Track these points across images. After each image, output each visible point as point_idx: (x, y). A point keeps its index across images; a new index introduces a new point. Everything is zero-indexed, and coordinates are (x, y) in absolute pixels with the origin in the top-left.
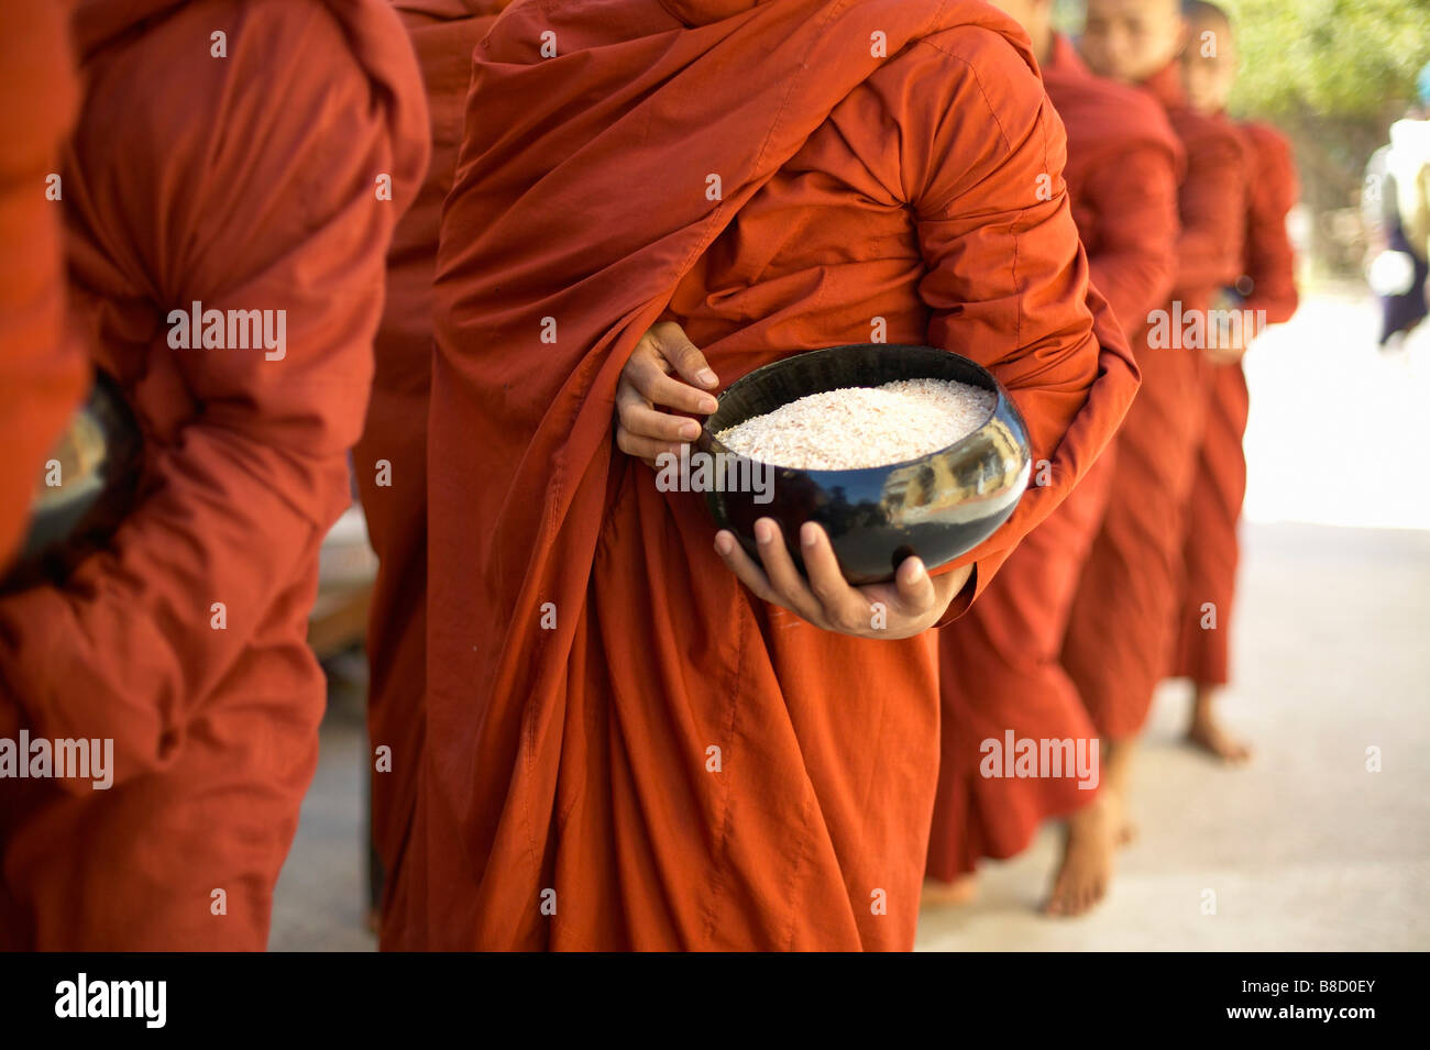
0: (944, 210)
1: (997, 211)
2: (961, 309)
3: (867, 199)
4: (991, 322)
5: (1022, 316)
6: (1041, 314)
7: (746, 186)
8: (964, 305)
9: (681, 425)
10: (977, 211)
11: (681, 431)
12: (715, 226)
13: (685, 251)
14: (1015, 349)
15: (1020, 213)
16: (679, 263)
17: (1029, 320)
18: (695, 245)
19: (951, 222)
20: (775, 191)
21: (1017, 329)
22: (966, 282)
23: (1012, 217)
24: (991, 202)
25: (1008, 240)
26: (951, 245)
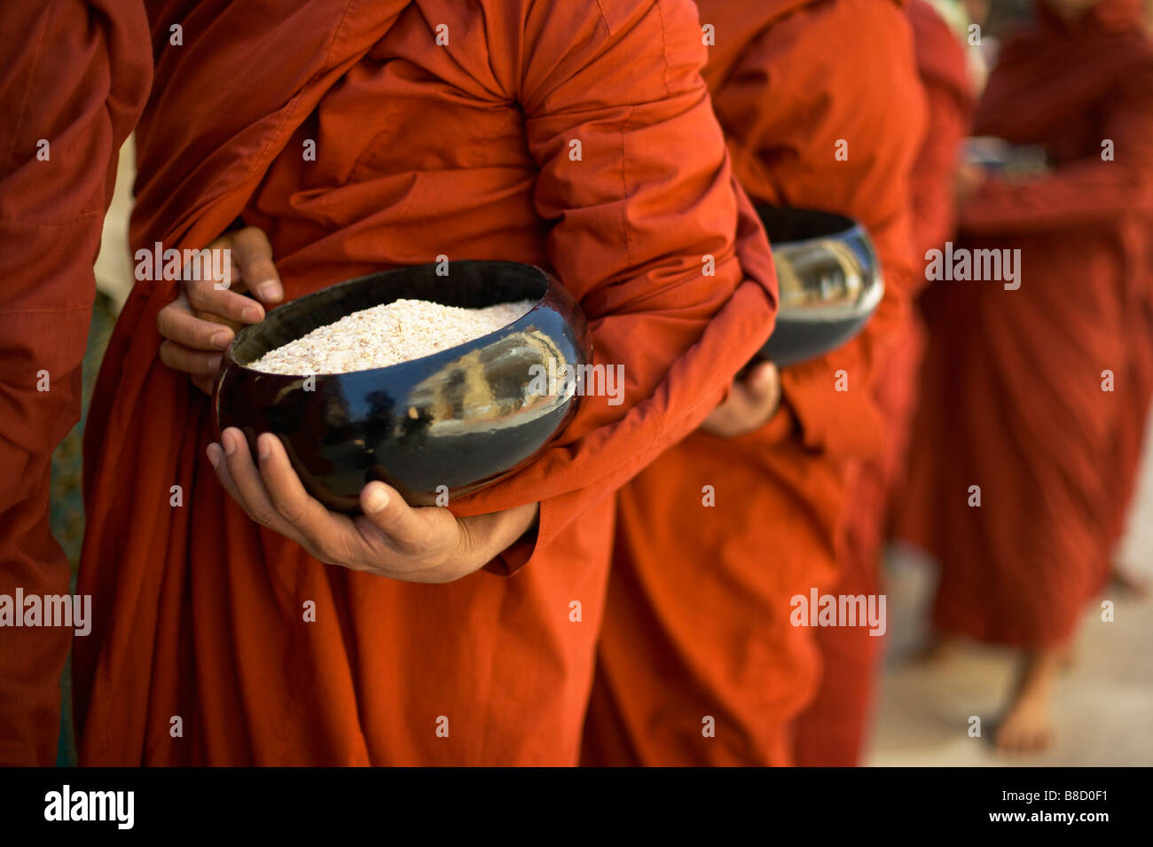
0: (542, 105)
1: (601, 105)
2: (562, 218)
3: (458, 91)
4: (598, 232)
5: (627, 224)
6: (651, 224)
7: (322, 74)
8: (568, 212)
9: (213, 333)
10: (577, 106)
11: (213, 339)
12: (289, 118)
13: (258, 145)
14: (624, 265)
15: (631, 109)
16: (250, 157)
17: (636, 230)
18: (267, 138)
19: (553, 117)
20: (358, 81)
21: (625, 241)
22: (567, 185)
23: (620, 113)
24: (593, 94)
25: (614, 138)
26: (552, 143)
